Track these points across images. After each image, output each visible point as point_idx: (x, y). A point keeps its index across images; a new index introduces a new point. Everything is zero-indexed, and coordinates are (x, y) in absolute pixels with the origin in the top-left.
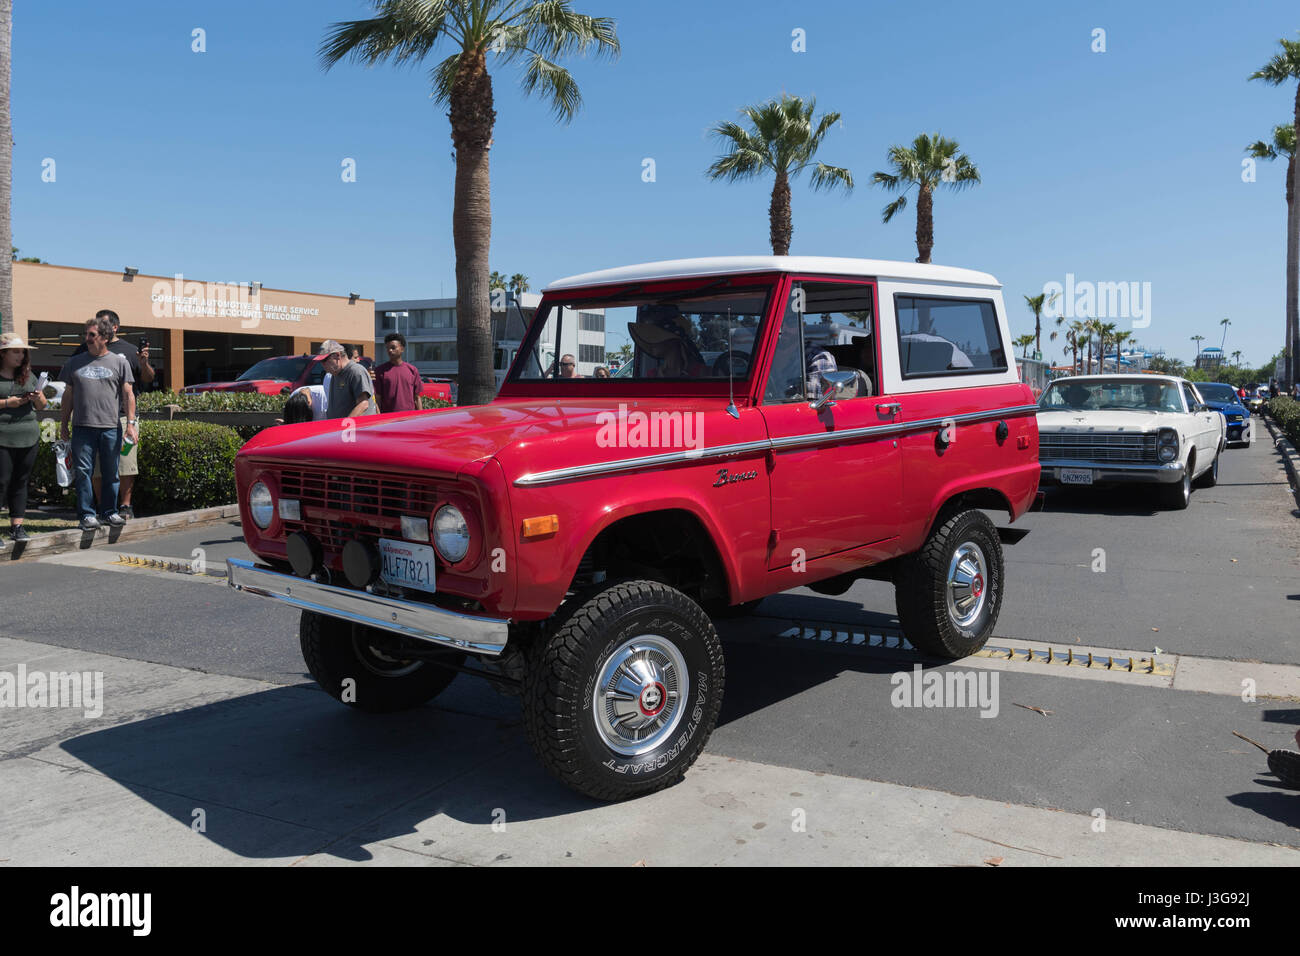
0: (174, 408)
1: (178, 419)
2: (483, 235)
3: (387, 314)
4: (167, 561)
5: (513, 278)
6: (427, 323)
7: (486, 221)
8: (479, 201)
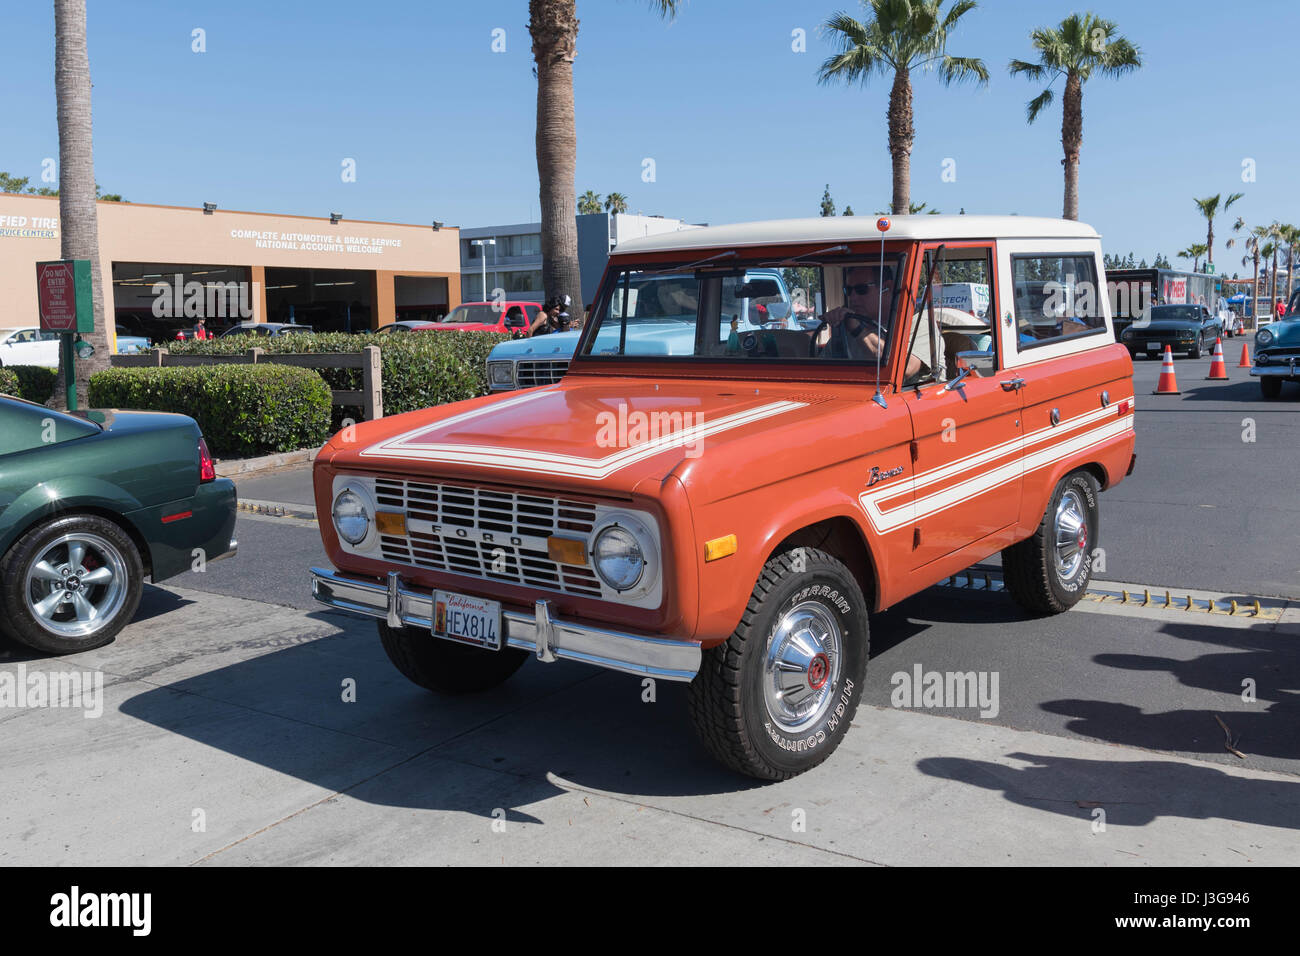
0: (258, 351)
1: (262, 362)
2: (568, 156)
3: (473, 243)
4: (257, 504)
5: (610, 197)
6: (516, 250)
7: (570, 141)
8: (563, 120)
